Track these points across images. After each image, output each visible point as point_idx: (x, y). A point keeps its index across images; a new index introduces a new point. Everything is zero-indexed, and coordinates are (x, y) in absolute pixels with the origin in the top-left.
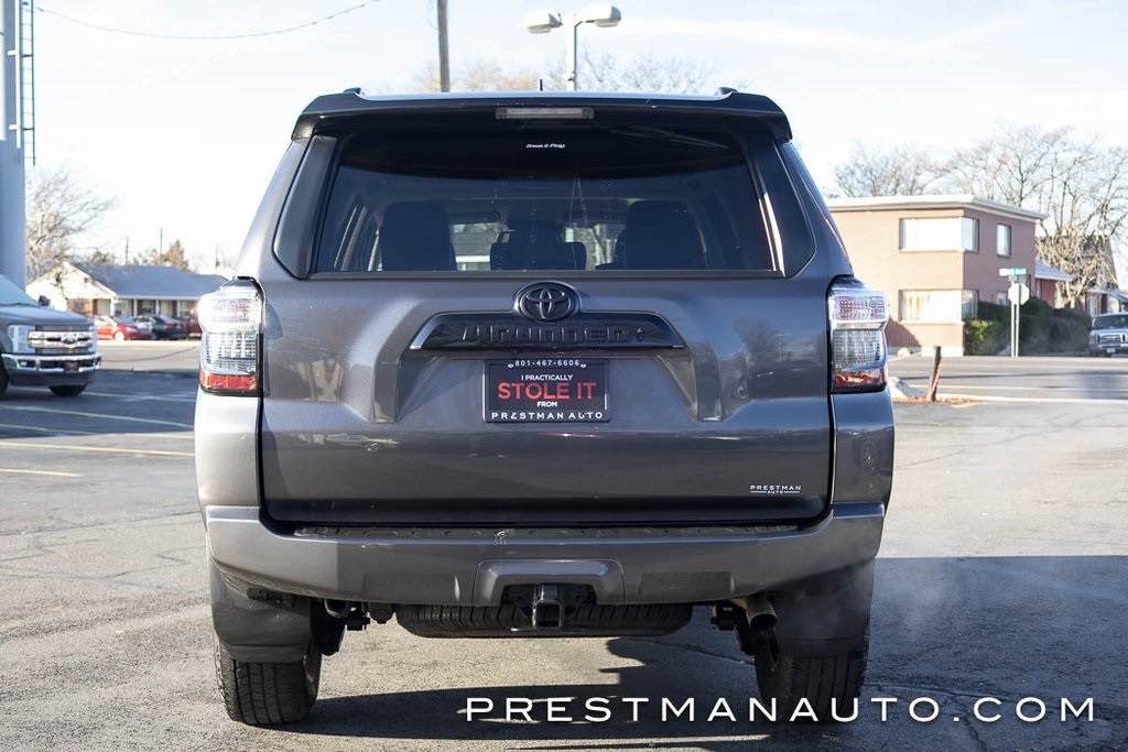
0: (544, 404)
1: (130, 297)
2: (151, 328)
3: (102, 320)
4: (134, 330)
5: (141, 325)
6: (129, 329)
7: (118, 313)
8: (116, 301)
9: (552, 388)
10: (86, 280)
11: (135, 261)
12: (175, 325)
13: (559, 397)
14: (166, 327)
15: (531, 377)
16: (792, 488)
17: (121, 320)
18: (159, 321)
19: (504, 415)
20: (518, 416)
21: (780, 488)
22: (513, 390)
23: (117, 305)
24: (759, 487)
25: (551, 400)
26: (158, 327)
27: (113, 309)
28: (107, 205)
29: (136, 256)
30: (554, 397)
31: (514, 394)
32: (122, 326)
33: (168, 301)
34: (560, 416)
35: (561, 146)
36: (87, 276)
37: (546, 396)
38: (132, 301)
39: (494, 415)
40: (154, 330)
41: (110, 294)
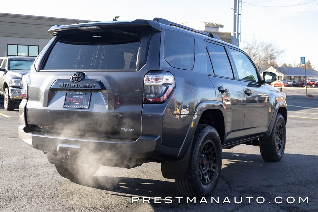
0: (76, 104)
1: (288, 76)
2: (292, 84)
3: (279, 82)
4: (287, 84)
5: (289, 83)
6: (286, 84)
7: (284, 80)
8: (284, 77)
9: (78, 99)
10: (276, 71)
11: (297, 66)
12: (298, 83)
13: (79, 102)
14: (296, 84)
15: (74, 97)
16: (131, 130)
17: (285, 82)
18: (294, 82)
19: (67, 106)
20: (70, 106)
21: (128, 130)
22: (70, 100)
23: (284, 78)
24: (123, 129)
25: (78, 103)
26: (294, 84)
27: (283, 79)
28: (283, 51)
29: (297, 65)
30: (78, 102)
31: (70, 101)
32: (284, 83)
33: (299, 77)
34: (78, 107)
35: (100, 36)
36: (277, 70)
37: (77, 102)
38: (288, 77)
39: (65, 106)
40: (293, 84)
41: (282, 75)
